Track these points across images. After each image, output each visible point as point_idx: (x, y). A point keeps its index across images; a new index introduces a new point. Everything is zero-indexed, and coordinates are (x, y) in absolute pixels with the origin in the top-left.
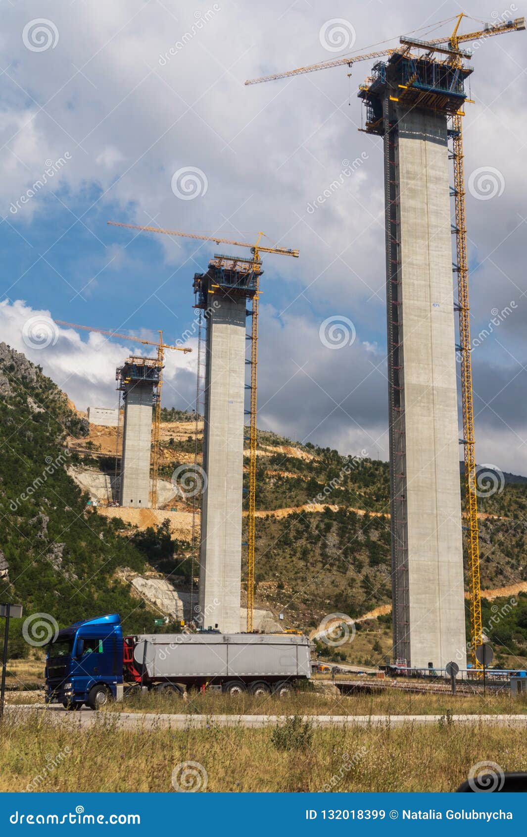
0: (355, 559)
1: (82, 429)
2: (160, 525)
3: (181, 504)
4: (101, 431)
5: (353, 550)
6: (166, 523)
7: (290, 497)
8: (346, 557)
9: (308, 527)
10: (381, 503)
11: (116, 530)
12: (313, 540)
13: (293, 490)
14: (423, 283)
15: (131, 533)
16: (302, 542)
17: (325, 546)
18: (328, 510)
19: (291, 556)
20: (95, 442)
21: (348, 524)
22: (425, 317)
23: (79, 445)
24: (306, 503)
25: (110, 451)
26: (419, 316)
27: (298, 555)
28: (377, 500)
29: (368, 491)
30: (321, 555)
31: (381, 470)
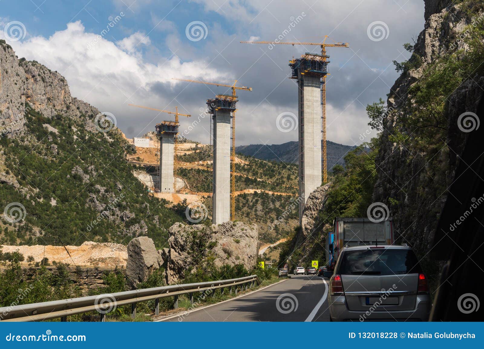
0: (270, 217)
1: (133, 150)
2: (182, 202)
3: (188, 190)
4: (141, 151)
5: (269, 212)
6: (185, 201)
7: (237, 186)
8: (266, 216)
9: (247, 201)
10: (279, 187)
11: (164, 204)
12: (251, 208)
13: (238, 182)
14: (311, 139)
15: (171, 206)
16: (245, 209)
17: (256, 210)
18: (255, 192)
19: (242, 215)
20: (141, 158)
21: (266, 199)
22: (312, 151)
23: (134, 159)
24: (245, 189)
25: (149, 162)
26: (310, 151)
27: (245, 215)
28: (277, 186)
29: (272, 180)
30: (255, 215)
31: (277, 168)
